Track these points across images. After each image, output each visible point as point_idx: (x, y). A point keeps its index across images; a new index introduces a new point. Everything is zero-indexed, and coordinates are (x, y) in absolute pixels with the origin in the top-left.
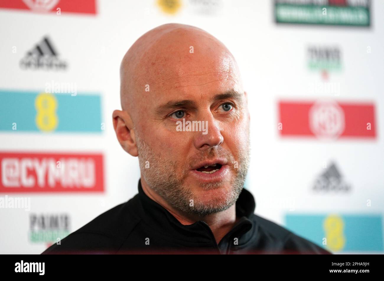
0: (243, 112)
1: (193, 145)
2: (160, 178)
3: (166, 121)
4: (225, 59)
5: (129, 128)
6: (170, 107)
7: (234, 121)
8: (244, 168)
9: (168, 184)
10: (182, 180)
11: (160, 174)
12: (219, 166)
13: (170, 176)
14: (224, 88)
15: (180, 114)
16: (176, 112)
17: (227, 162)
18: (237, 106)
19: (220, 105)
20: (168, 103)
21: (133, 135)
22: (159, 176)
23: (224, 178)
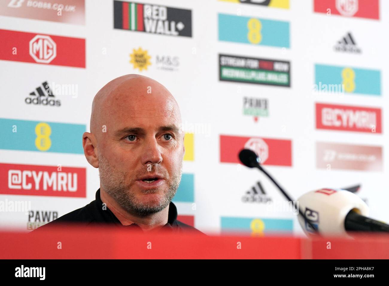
0: (180, 143)
1: (140, 163)
2: (113, 184)
3: (121, 142)
4: (170, 102)
5: (94, 146)
6: (125, 132)
7: (172, 149)
8: (176, 184)
9: (118, 188)
10: (129, 187)
11: (114, 181)
12: (157, 179)
13: (121, 183)
14: (167, 122)
15: (132, 138)
16: (129, 136)
17: (163, 177)
18: (175, 138)
19: (163, 135)
20: (125, 129)
21: (96, 151)
22: (113, 182)
23: (159, 187)
